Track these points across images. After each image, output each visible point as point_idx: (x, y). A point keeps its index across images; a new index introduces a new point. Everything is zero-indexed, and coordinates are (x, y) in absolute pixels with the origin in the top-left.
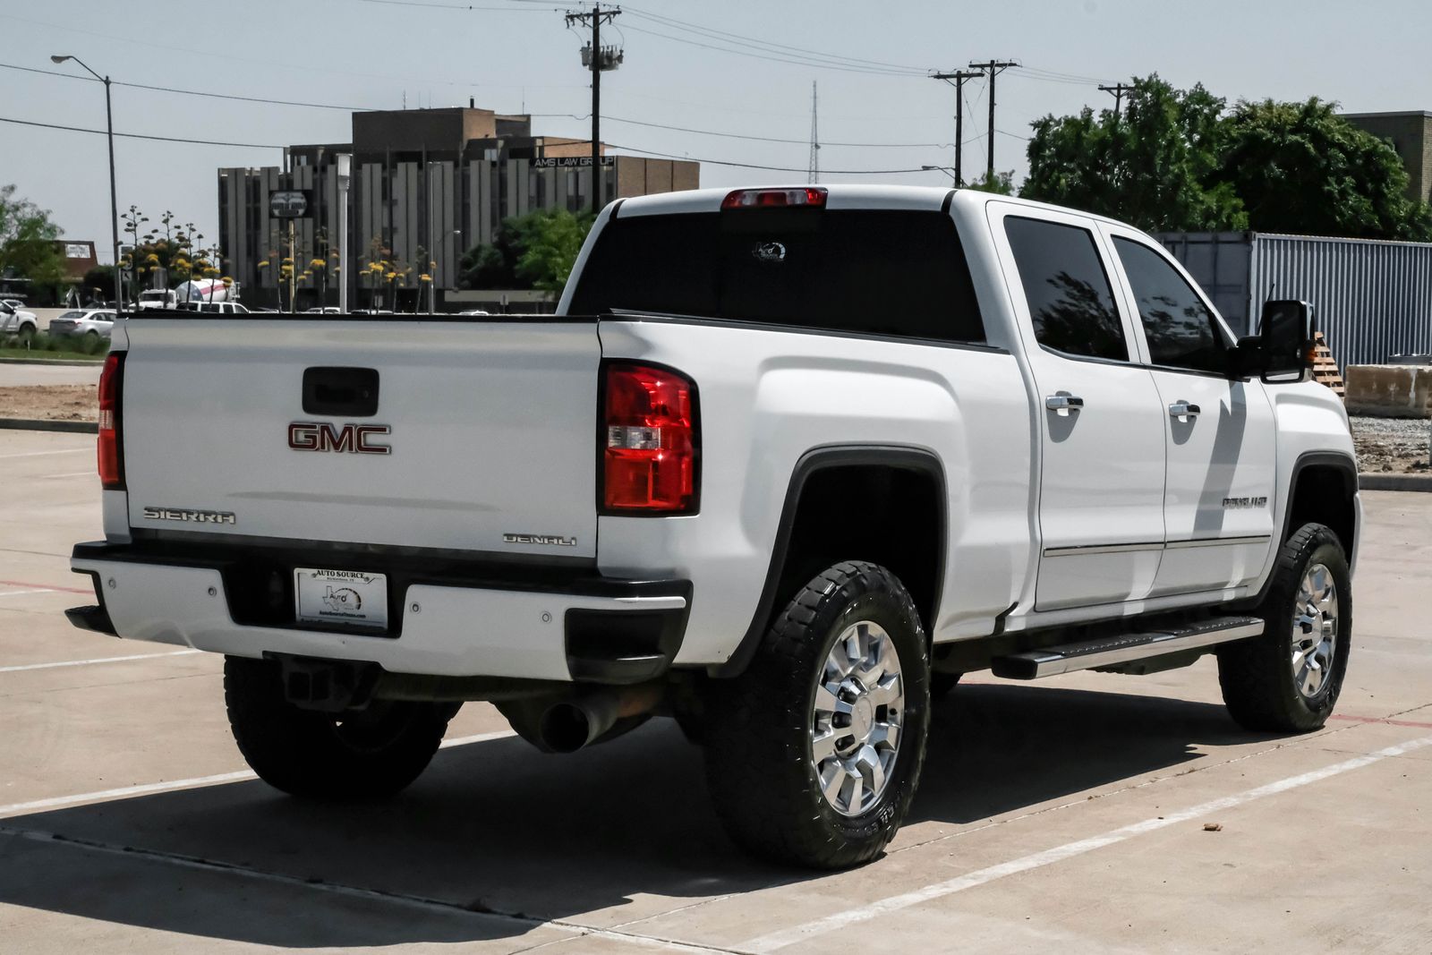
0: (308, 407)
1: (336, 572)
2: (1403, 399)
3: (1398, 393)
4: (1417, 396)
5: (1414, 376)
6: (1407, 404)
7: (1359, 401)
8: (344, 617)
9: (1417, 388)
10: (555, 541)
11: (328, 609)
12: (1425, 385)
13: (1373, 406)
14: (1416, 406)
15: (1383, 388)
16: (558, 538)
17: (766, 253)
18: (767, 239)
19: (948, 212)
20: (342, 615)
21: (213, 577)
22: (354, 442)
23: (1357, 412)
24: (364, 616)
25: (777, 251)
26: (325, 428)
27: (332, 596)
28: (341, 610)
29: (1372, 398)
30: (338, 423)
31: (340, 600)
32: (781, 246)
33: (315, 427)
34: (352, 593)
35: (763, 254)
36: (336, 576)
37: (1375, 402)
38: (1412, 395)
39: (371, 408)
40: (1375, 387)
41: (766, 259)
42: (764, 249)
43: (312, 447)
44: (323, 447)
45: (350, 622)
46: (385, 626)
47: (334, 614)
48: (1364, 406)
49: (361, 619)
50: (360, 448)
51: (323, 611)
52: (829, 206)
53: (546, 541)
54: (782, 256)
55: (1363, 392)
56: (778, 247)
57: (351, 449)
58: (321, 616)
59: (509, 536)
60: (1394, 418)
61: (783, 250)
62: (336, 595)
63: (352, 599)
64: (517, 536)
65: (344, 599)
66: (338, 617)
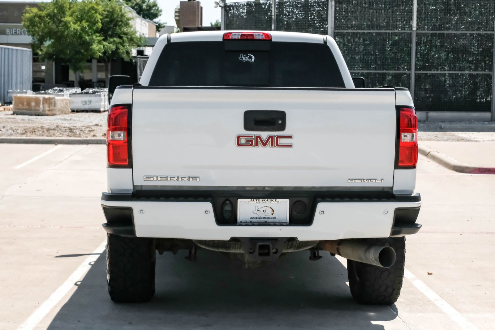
0: (247, 127)
1: (261, 199)
2: (37, 108)
3: (35, 106)
4: (44, 107)
5: (41, 99)
6: (39, 110)
7: (19, 109)
8: (264, 219)
9: (43, 104)
10: (374, 181)
11: (255, 216)
12: (46, 103)
13: (25, 111)
14: (43, 111)
15: (29, 104)
16: (375, 180)
17: (245, 58)
18: (246, 52)
19: (327, 44)
20: (263, 218)
21: (208, 206)
22: (274, 142)
23: (19, 113)
24: (275, 218)
25: (251, 58)
26: (258, 137)
27: (258, 210)
28: (263, 216)
29: (24, 108)
30: (264, 135)
31: (262, 212)
32: (252, 56)
33: (252, 137)
34: (269, 208)
35: (244, 59)
36: (261, 202)
37: (26, 110)
38: (41, 106)
39: (282, 127)
40: (25, 103)
41: (246, 61)
42: (244, 57)
43: (251, 145)
44: (257, 145)
45: (268, 221)
46: (288, 221)
47: (258, 218)
48: (21, 111)
49: (274, 219)
50: (277, 145)
51: (252, 217)
52: (273, 40)
53: (369, 181)
54: (253, 60)
55: (20, 105)
56: (250, 56)
57: (272, 145)
58: (251, 219)
59: (352, 180)
60: (36, 115)
61: (253, 57)
62: (260, 210)
63: (269, 211)
64: (355, 180)
65: (264, 211)
66: (261, 219)
